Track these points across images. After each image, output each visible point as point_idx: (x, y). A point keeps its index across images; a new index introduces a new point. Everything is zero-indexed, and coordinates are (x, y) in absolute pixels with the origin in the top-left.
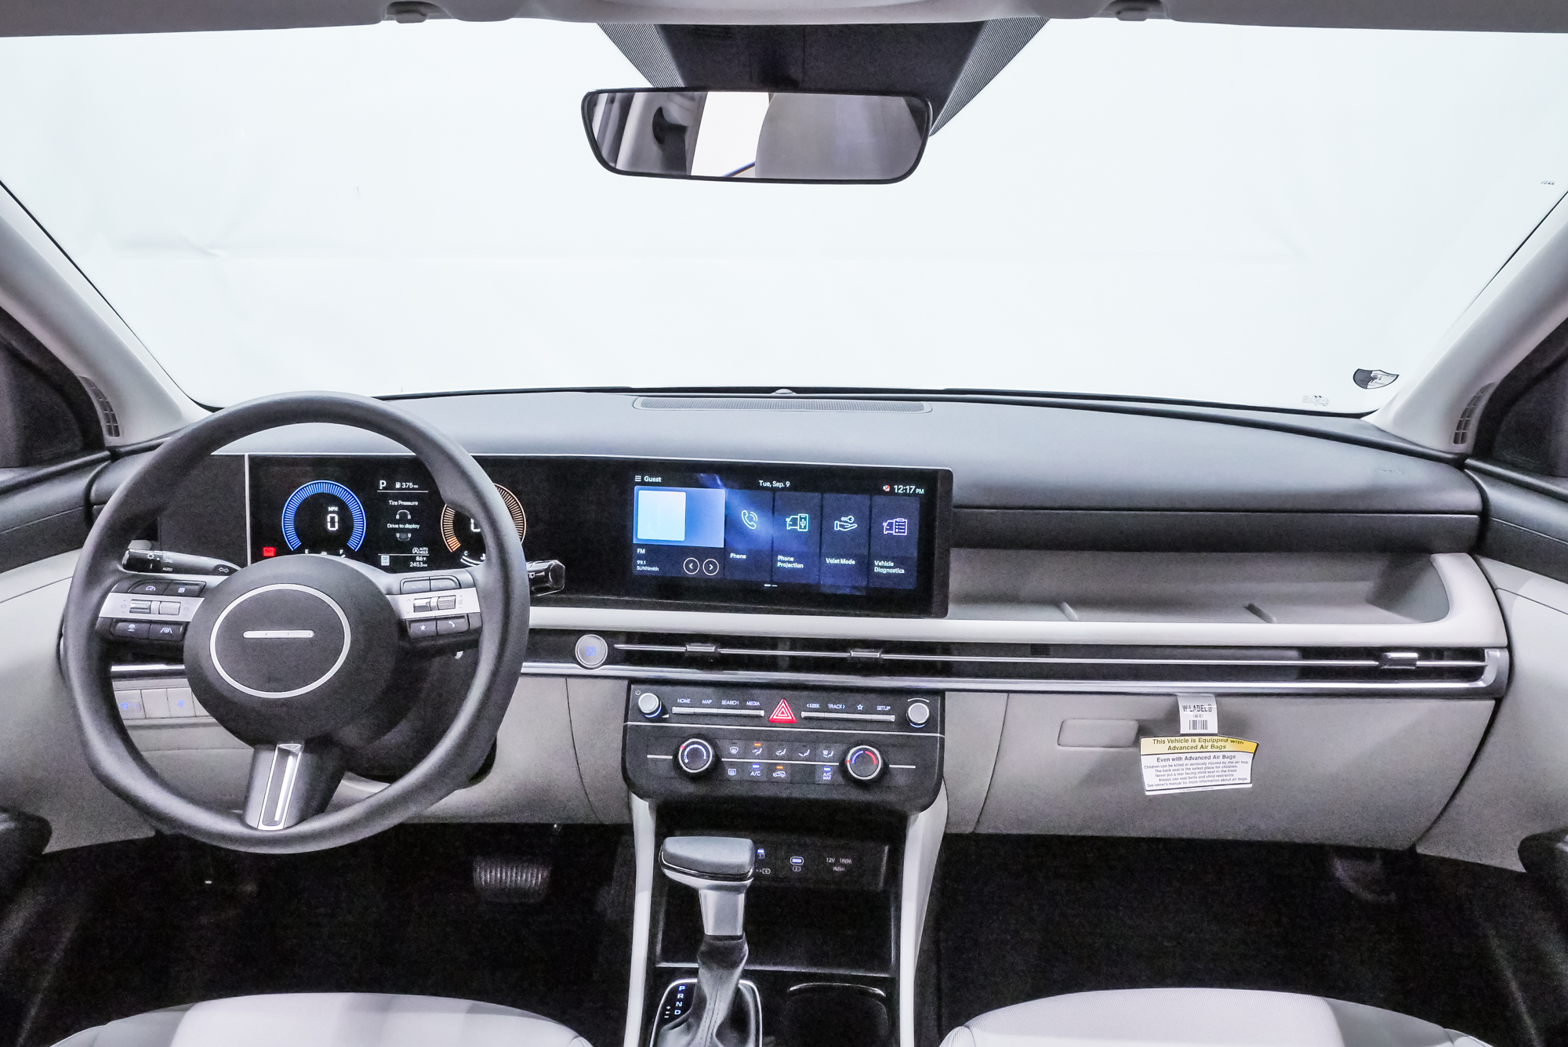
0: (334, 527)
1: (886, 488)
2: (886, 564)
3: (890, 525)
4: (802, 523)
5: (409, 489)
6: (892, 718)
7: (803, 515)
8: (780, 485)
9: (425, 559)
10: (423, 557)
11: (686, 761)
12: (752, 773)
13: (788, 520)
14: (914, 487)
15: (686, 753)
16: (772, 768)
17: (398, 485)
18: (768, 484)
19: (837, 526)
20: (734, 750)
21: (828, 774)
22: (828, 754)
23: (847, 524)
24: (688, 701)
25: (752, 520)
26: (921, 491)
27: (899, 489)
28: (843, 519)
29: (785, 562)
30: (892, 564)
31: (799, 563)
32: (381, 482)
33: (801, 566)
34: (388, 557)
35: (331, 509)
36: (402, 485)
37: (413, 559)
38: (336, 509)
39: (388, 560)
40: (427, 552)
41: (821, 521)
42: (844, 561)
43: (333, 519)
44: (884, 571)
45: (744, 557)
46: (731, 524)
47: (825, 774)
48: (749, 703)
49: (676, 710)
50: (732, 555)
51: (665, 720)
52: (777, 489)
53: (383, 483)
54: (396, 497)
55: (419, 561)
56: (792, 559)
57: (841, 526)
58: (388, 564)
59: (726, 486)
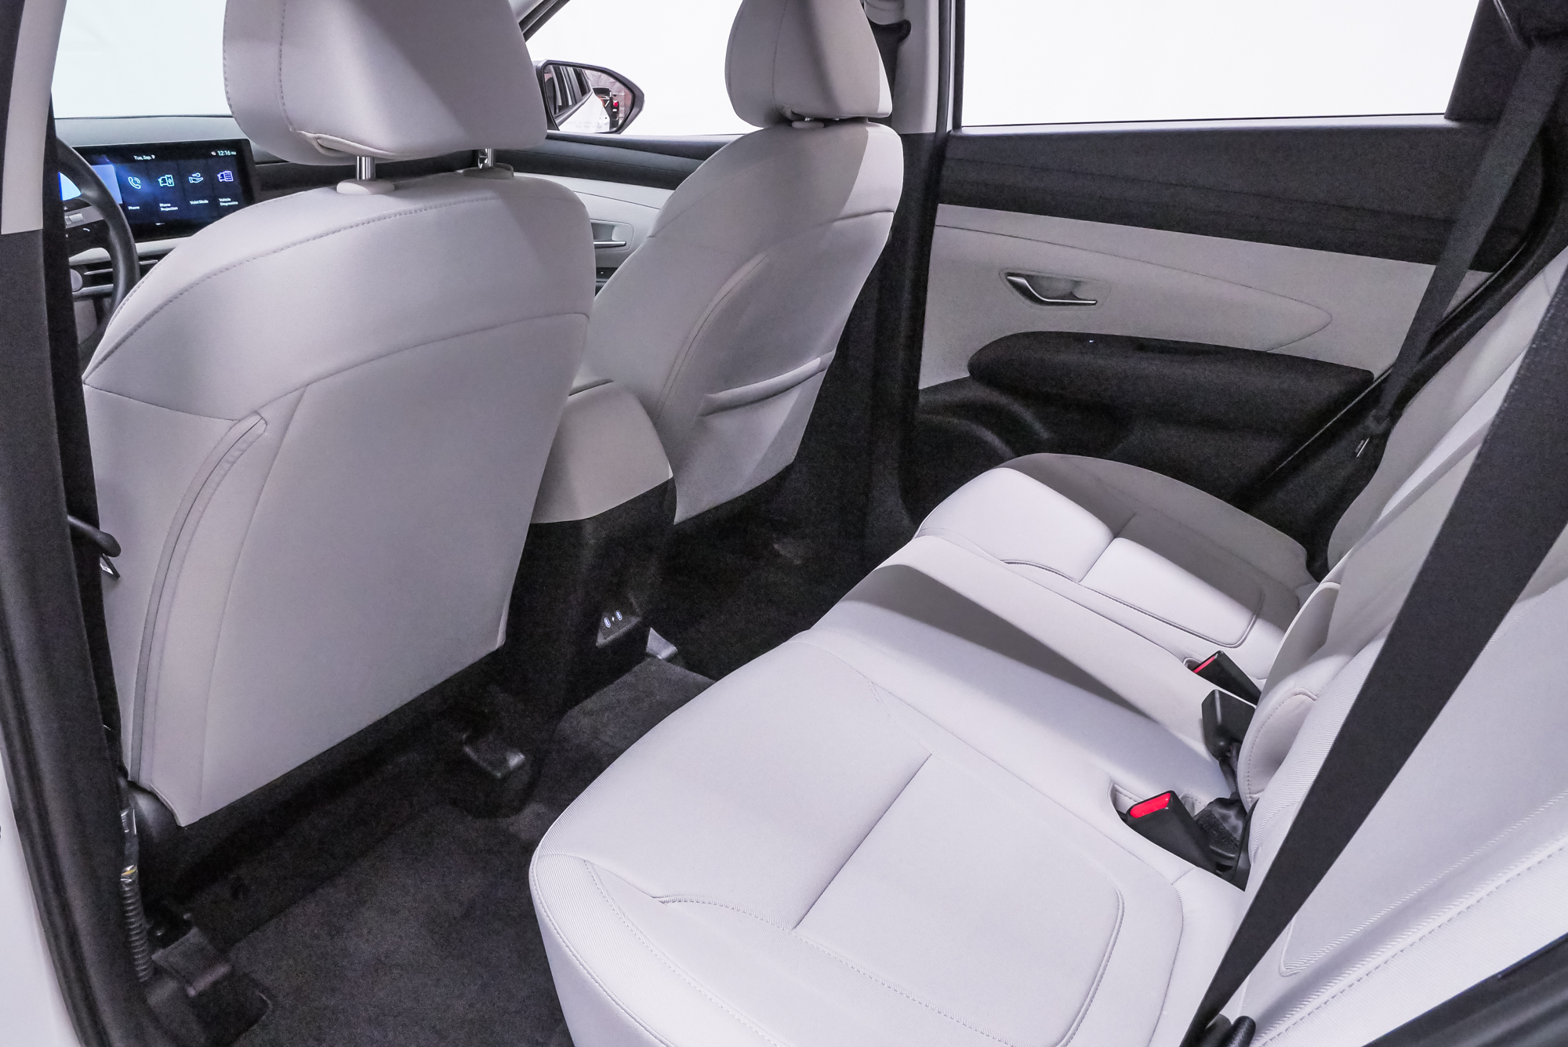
1: (213, 153)
2: (226, 200)
3: (222, 175)
4: (169, 181)
7: (169, 176)
8: (149, 158)
13: (160, 180)
14: (229, 151)
18: (140, 158)
19: (191, 180)
23: (196, 178)
25: (135, 182)
26: (234, 153)
27: (221, 153)
28: (193, 175)
29: (165, 207)
30: (230, 200)
31: (174, 206)
33: (176, 208)
41: (181, 178)
42: (201, 202)
44: (227, 204)
45: (138, 208)
46: (124, 187)
50: (130, 208)
52: (147, 160)
56: (169, 205)
57: (194, 180)
59: (113, 162)
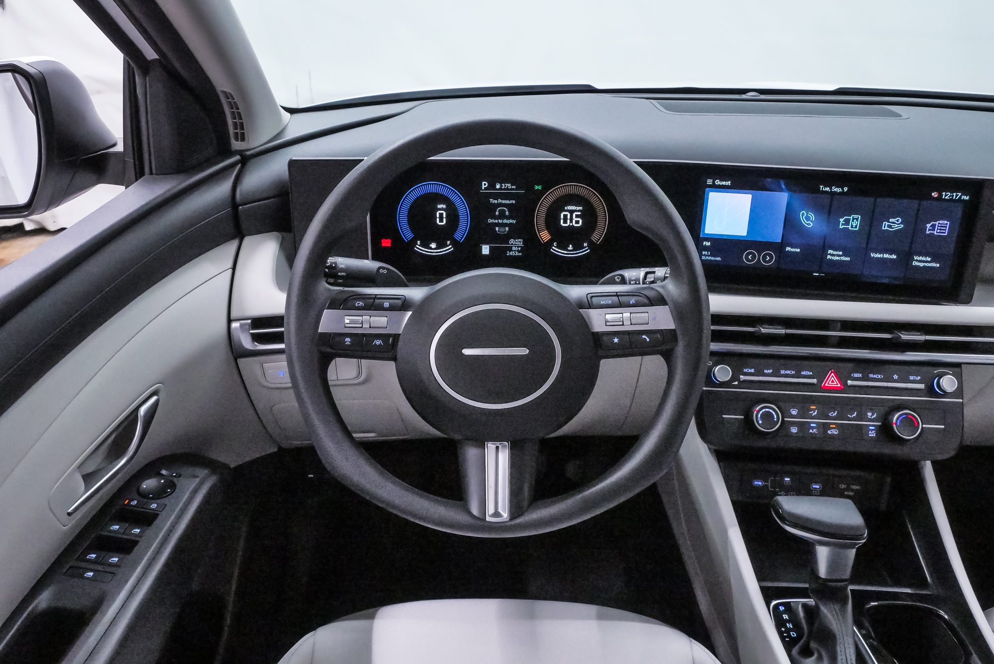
0: (443, 222)
1: (935, 195)
2: (924, 259)
3: (933, 226)
4: (855, 223)
5: (507, 189)
6: (922, 386)
7: (856, 216)
8: (839, 190)
9: (520, 248)
10: (518, 247)
11: (760, 422)
12: (811, 431)
13: (842, 220)
14: (960, 194)
15: (759, 416)
16: (826, 427)
17: (498, 186)
18: (828, 189)
19: (885, 226)
20: (794, 412)
21: (873, 432)
22: (871, 416)
23: (895, 224)
24: (753, 371)
25: (808, 219)
26: (966, 198)
27: (947, 195)
28: (891, 220)
29: (834, 255)
30: (929, 259)
31: (846, 256)
32: (483, 183)
33: (848, 259)
34: (488, 247)
35: (439, 206)
36: (501, 186)
37: (510, 249)
38: (444, 206)
39: (488, 250)
40: (522, 243)
41: (872, 221)
42: (886, 256)
43: (441, 215)
44: (922, 265)
45: (798, 250)
46: (790, 222)
47: (870, 432)
48: (804, 373)
49: (742, 377)
50: (788, 249)
51: (735, 386)
52: (835, 193)
53: (485, 184)
54: (497, 196)
55: (515, 251)
56: (841, 253)
57: (890, 226)
58: (488, 253)
59: (789, 189)
